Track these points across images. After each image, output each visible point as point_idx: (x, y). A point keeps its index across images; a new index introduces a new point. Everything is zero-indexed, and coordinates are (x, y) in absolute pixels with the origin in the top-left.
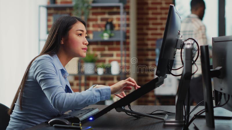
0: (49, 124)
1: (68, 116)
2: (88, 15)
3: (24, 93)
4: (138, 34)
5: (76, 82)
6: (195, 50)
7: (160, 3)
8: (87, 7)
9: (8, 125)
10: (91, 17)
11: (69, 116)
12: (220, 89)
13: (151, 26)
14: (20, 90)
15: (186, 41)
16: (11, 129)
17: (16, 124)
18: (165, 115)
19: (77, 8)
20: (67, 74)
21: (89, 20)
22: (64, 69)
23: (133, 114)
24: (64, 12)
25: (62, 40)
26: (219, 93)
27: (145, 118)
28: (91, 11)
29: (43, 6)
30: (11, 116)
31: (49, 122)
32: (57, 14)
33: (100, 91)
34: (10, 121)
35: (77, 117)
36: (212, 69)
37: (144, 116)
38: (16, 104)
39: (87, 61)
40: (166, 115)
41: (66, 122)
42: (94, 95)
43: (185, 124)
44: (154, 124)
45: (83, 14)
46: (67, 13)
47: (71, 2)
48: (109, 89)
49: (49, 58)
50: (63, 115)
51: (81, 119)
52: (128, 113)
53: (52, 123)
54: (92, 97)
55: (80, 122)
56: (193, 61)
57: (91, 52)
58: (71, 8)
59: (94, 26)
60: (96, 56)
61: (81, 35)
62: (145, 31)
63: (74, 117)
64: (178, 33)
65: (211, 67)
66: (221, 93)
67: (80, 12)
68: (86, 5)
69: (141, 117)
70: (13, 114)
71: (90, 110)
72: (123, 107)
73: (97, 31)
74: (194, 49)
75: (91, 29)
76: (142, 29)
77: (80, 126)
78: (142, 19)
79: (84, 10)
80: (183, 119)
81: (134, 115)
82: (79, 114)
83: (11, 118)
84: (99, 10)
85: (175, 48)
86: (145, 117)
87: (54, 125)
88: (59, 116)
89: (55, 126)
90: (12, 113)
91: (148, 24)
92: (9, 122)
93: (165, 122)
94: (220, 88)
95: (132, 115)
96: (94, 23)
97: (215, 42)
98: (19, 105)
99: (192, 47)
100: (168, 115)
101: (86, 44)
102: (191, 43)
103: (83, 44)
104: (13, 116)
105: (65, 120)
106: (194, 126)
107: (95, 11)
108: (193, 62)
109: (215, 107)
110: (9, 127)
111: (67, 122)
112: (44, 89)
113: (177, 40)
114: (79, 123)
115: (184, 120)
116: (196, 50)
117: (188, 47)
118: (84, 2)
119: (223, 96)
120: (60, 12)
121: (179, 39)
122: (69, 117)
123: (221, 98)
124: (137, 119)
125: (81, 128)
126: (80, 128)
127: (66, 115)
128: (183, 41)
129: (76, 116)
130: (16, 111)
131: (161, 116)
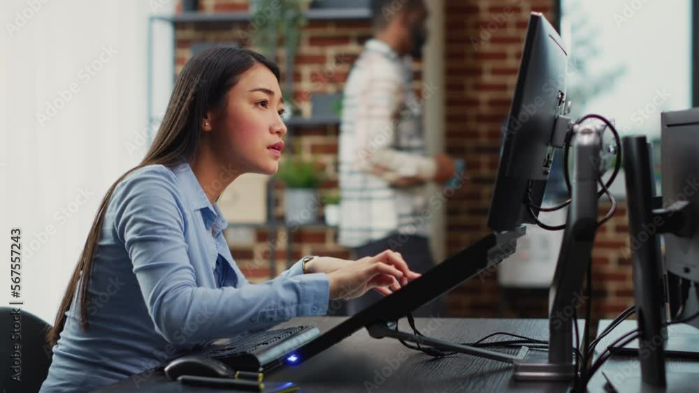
0: (167, 374)
1: (224, 350)
2: (298, 44)
3: (91, 282)
4: (450, 103)
5: (260, 249)
6: (609, 151)
7: (516, 9)
8: (295, 21)
9: (45, 378)
10: (307, 50)
11: (229, 349)
12: (682, 270)
13: (488, 78)
14: (81, 272)
15: (579, 122)
16: (55, 389)
17: (68, 375)
18: (520, 347)
19: (265, 25)
20: (223, 221)
21: (300, 59)
22: (212, 208)
23: (422, 346)
24: (226, 34)
25: (206, 118)
26: (681, 282)
27: (457, 357)
28: (307, 34)
29: (162, 19)
30: (55, 349)
31: (167, 369)
32: (203, 40)
33: (298, 286)
34: (53, 364)
35: (252, 352)
36: (660, 207)
37: (456, 350)
38: (67, 313)
39: (294, 185)
40: (523, 347)
41: (219, 367)
42: (277, 297)
43: (577, 375)
44: (483, 376)
45: (281, 42)
46: (234, 40)
47: (244, 7)
48: (326, 283)
49: (163, 174)
50: (210, 346)
51: (263, 359)
52: (408, 343)
53: (175, 372)
54: (273, 302)
55: (261, 369)
56: (602, 185)
57: (307, 157)
58: (245, 24)
59: (314, 78)
60: (323, 167)
61: (264, 103)
62: (471, 94)
63: (243, 353)
64: (558, 98)
65: (659, 202)
66: (687, 283)
67: (272, 36)
68: (290, 14)
69: (446, 353)
70: (61, 344)
71: (292, 333)
72: (389, 324)
73: (323, 94)
74: (604, 146)
75: (306, 86)
76: (461, 87)
77: (261, 379)
78: (461, 56)
79: (284, 29)
80: (572, 361)
81: (425, 346)
82: (258, 345)
83: (54, 357)
84: (331, 31)
85: (547, 145)
86: (458, 354)
87: (180, 378)
88: (197, 350)
89: (185, 382)
90: (59, 341)
91: (478, 72)
92: (51, 370)
93: (517, 368)
94: (683, 266)
95: (419, 349)
96: (315, 68)
97: (669, 126)
98: (78, 317)
99: (598, 142)
100: (529, 347)
101: (278, 133)
102: (593, 130)
103: (271, 131)
104: (61, 350)
105: (215, 362)
106: (605, 381)
107: (318, 32)
108: (600, 189)
109: (669, 324)
110: (48, 383)
111: (222, 370)
112: (139, 270)
113: (555, 121)
114: (257, 371)
115: (574, 363)
116: (612, 149)
117: (586, 140)
118: (283, 6)
119: (692, 291)
120: (212, 36)
121: (562, 116)
122: (229, 352)
123: (685, 296)
124: (432, 360)
125: (262, 386)
126: (257, 389)
127: (222, 348)
128: (573, 122)
129: (248, 351)
130: (69, 335)
131: (507, 350)
